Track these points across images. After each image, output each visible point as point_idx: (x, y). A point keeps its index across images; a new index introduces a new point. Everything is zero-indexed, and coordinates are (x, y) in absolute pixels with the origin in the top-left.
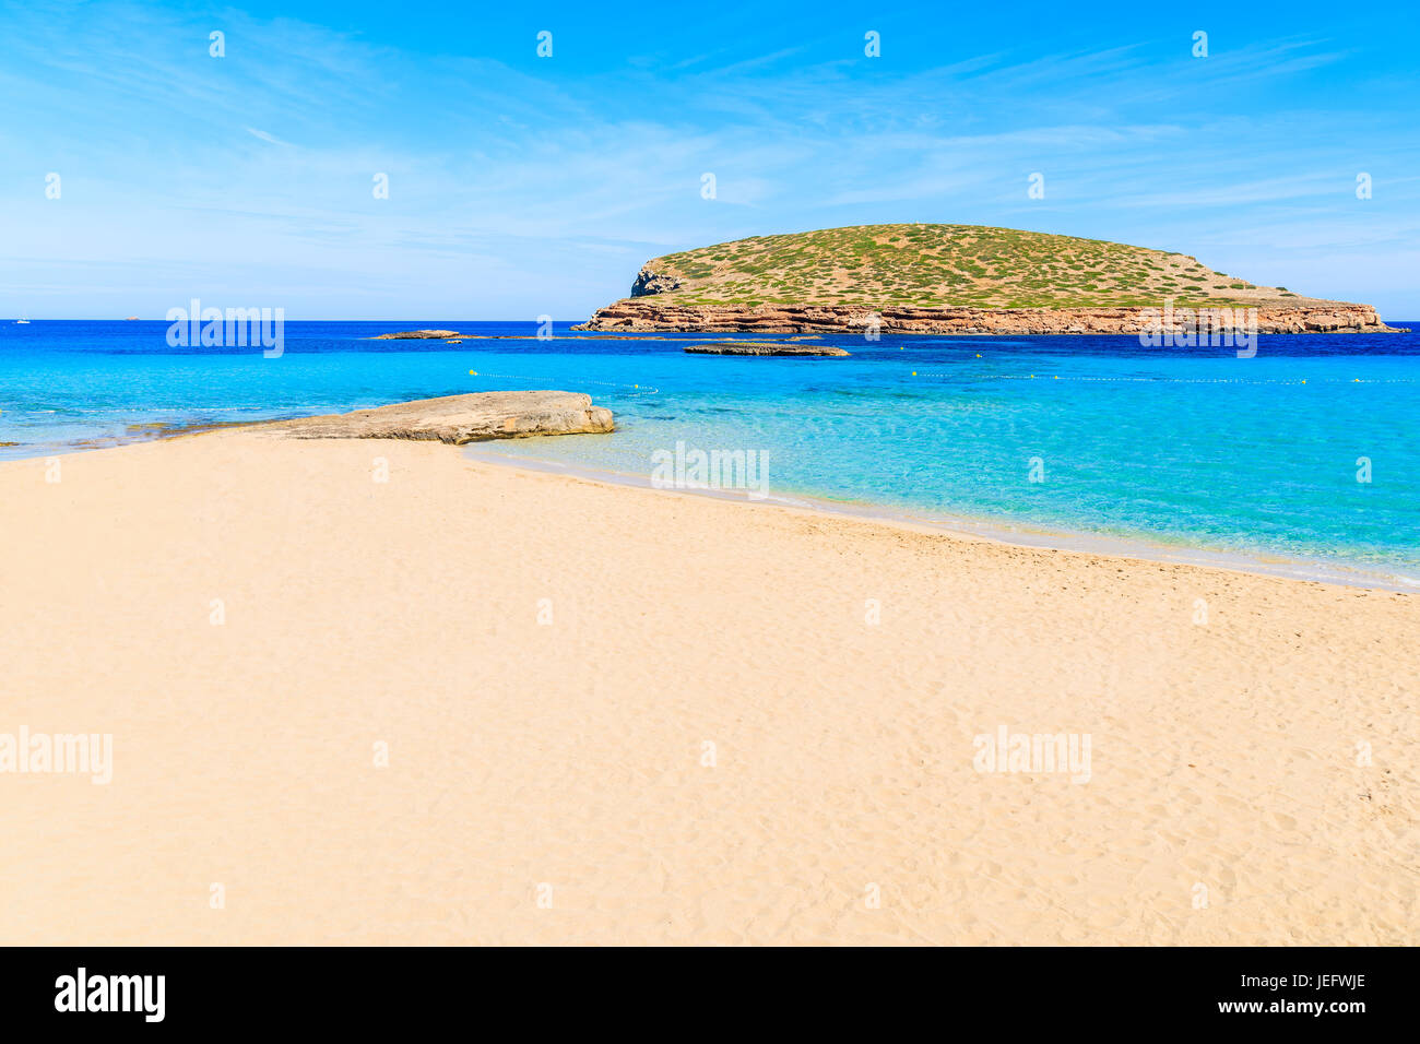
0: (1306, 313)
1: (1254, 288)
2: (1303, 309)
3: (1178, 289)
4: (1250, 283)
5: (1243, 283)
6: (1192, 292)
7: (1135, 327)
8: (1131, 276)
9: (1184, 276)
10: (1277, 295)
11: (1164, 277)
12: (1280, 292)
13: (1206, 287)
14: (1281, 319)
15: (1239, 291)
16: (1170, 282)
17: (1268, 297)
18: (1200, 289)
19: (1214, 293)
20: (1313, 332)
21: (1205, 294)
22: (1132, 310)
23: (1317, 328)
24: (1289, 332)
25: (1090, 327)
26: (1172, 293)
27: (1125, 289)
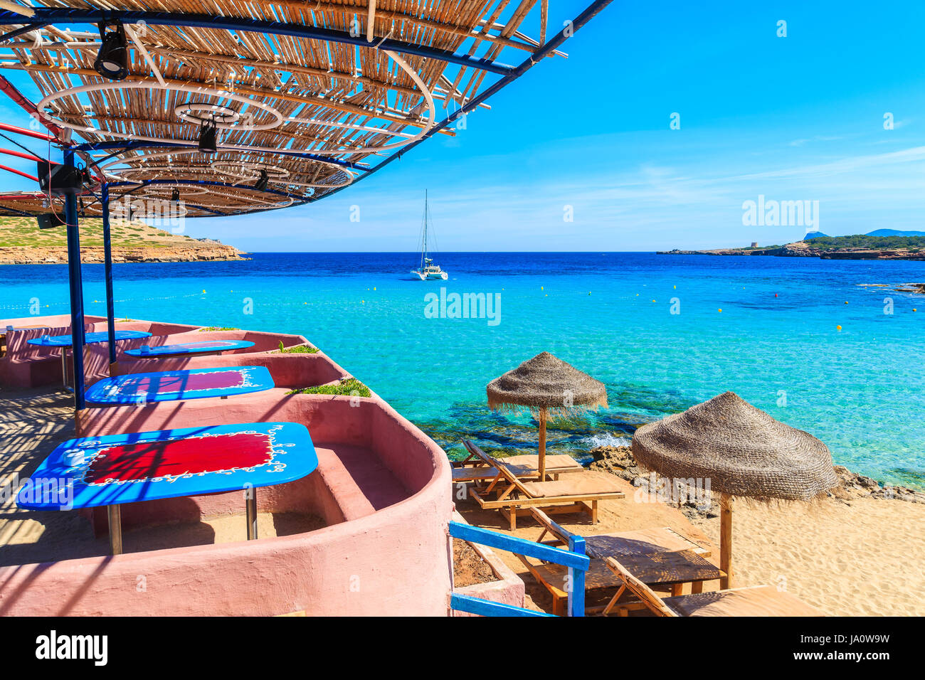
0: (197, 250)
1: (171, 235)
2: (195, 248)
3: (125, 236)
4: (169, 233)
5: (166, 233)
6: (134, 238)
7: (93, 259)
8: (94, 227)
9: (130, 228)
10: (184, 240)
11: (117, 228)
12: (185, 238)
13: (142, 235)
14: (183, 253)
15: (163, 237)
16: (120, 231)
17: (178, 241)
18: (138, 236)
19: (147, 238)
20: (201, 260)
21: (142, 239)
22: (91, 248)
23: (204, 258)
24: (188, 261)
25: (61, 259)
26: (121, 237)
27: (90, 235)
